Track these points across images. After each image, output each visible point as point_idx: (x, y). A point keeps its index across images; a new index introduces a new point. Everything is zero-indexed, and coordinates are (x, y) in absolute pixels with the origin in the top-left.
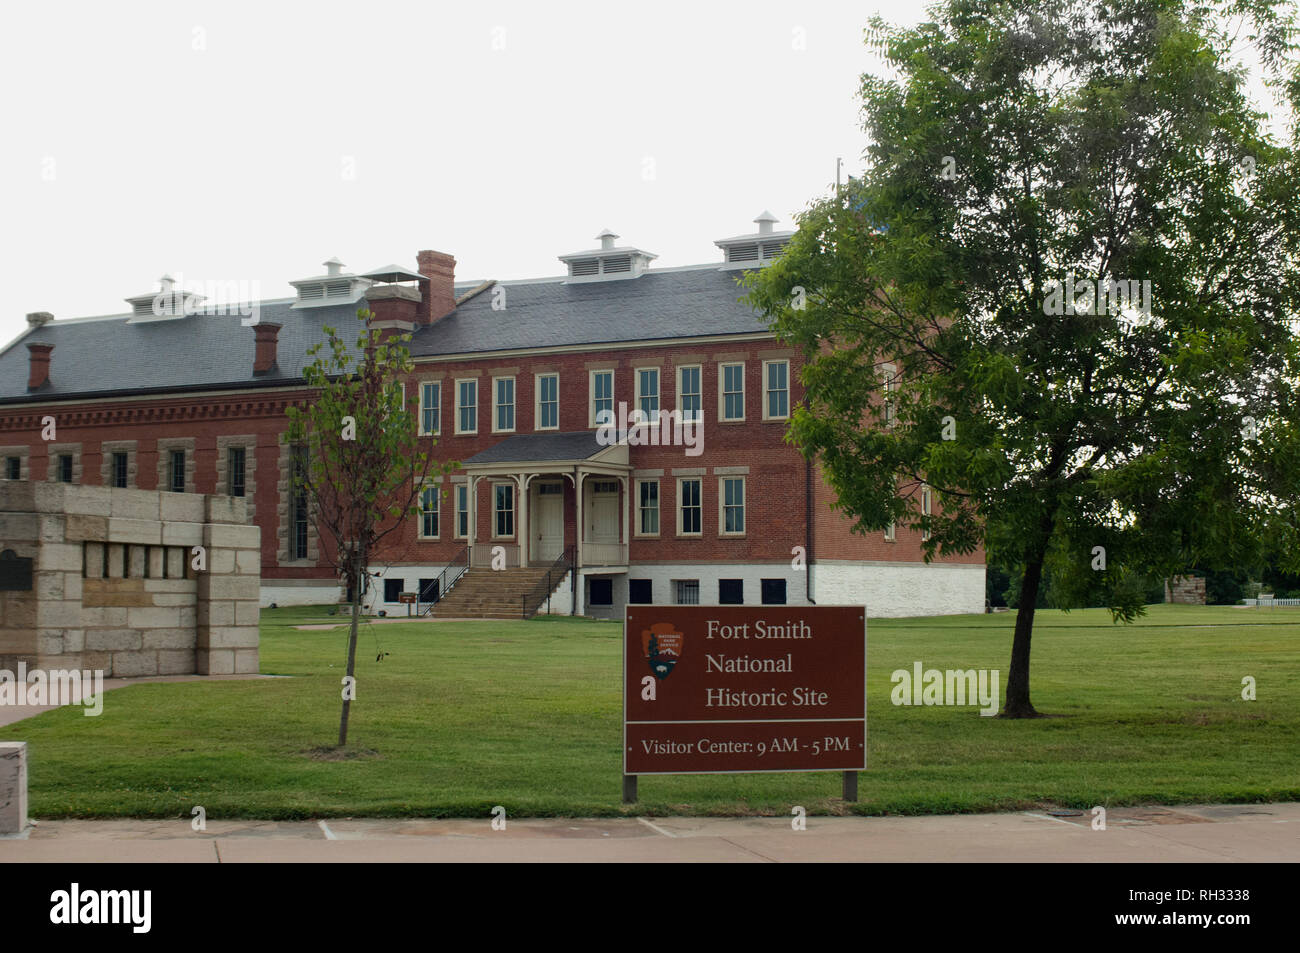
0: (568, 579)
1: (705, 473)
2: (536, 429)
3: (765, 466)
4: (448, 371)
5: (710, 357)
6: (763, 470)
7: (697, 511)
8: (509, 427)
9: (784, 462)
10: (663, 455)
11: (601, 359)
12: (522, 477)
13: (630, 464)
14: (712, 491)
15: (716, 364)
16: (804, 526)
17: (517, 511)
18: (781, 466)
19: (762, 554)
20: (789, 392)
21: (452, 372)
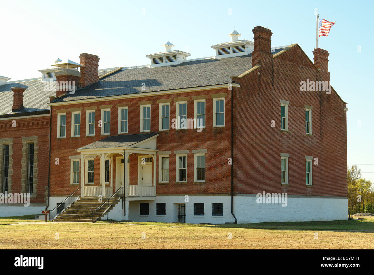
0: (120, 203)
1: (188, 153)
2: (119, 133)
3: (214, 149)
4: (83, 107)
5: (191, 98)
6: (214, 151)
7: (185, 170)
8: (108, 133)
9: (222, 147)
10: (170, 144)
11: (146, 100)
12: (103, 155)
13: (157, 149)
14: (191, 161)
15: (193, 101)
16: (231, 177)
17: (110, 171)
18: (221, 149)
19: (213, 191)
20: (224, 113)
21: (85, 108)
